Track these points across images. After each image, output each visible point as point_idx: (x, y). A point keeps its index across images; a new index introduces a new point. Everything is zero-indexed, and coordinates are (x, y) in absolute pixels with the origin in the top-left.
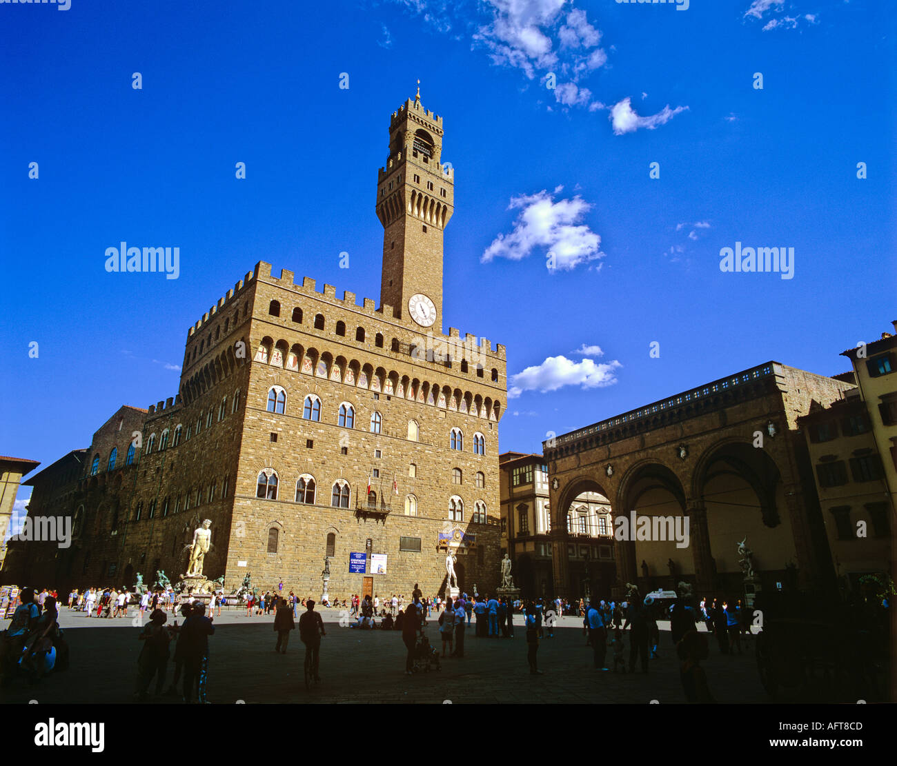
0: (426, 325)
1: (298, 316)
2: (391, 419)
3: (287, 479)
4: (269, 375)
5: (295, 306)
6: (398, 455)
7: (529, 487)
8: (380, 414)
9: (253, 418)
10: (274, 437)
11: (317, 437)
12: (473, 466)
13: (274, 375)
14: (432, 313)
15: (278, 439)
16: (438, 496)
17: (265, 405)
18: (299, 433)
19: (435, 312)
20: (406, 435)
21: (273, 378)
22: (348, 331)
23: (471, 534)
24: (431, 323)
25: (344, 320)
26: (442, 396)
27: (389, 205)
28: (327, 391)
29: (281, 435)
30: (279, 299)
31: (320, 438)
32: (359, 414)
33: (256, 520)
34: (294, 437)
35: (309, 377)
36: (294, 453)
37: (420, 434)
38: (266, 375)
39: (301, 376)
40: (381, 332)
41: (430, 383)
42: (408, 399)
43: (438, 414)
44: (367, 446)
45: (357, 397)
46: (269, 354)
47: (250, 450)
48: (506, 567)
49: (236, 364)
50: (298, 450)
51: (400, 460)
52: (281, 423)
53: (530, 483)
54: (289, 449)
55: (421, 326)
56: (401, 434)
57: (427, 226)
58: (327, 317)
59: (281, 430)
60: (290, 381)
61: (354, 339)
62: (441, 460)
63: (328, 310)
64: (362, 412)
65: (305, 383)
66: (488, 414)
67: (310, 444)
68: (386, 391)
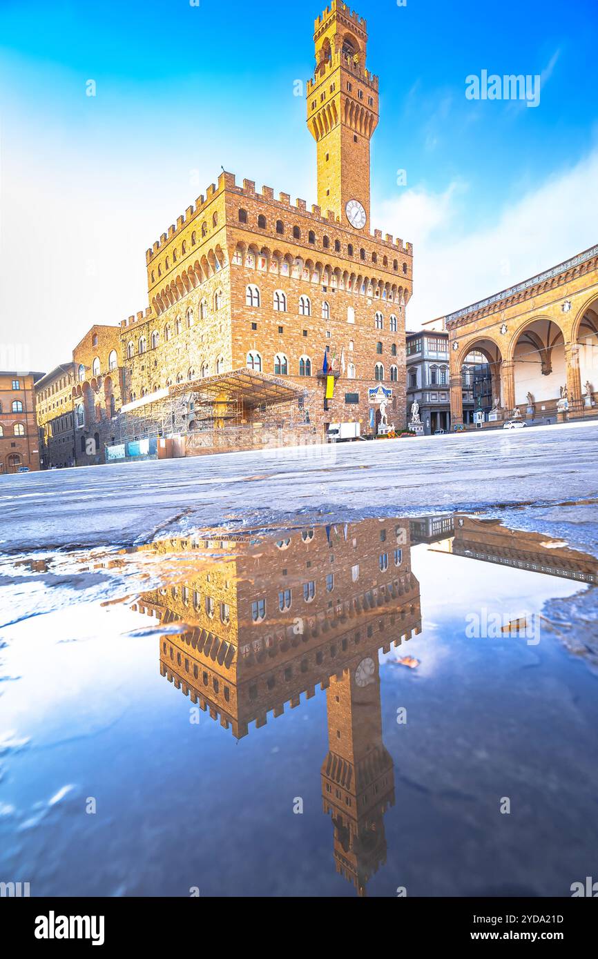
0: (359, 227)
1: (262, 222)
2: (335, 307)
3: (268, 358)
4: (245, 276)
5: (259, 213)
6: (342, 335)
7: (420, 354)
8: (328, 303)
9: (237, 311)
10: (254, 326)
11: (285, 324)
12: (390, 340)
13: (248, 275)
14: (363, 217)
15: (258, 327)
16: (368, 363)
17: (245, 301)
18: (272, 322)
19: (365, 216)
20: (347, 319)
21: (248, 278)
23: (389, 389)
24: (362, 225)
25: (298, 225)
26: (370, 286)
27: (322, 117)
28: (290, 287)
29: (260, 324)
30: (245, 207)
31: (287, 325)
32: (314, 304)
34: (269, 325)
35: (275, 276)
36: (271, 338)
37: (356, 317)
38: (242, 276)
39: (269, 275)
40: (327, 235)
41: (362, 276)
42: (347, 290)
43: (367, 301)
44: (321, 329)
45: (311, 290)
46: (243, 257)
47: (238, 337)
48: (415, 408)
49: (219, 264)
50: (273, 335)
51: (343, 338)
52: (258, 314)
53: (419, 352)
54: (266, 334)
55: (356, 228)
56: (343, 319)
57: (357, 135)
58: (285, 223)
59: (259, 320)
60: (261, 280)
61: (307, 242)
62: (369, 337)
63: (285, 216)
64: (316, 302)
65: (273, 280)
66: (400, 300)
67: (281, 329)
68: (331, 285)
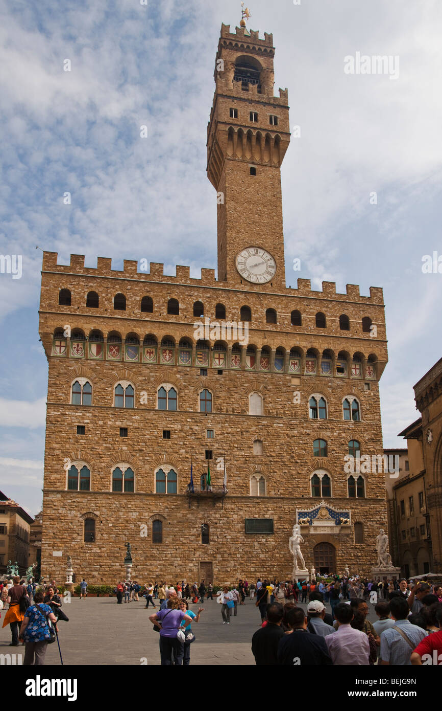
0: (261, 282)
1: (93, 300)
2: (224, 394)
3: (100, 470)
4: (70, 368)
5: (89, 291)
6: (237, 433)
8: (210, 391)
9: (55, 413)
10: (81, 429)
11: (131, 424)
12: (343, 435)
13: (74, 366)
14: (272, 267)
15: (86, 431)
16: (296, 472)
17: (68, 400)
18: (110, 423)
19: (273, 264)
20: (246, 410)
21: (75, 370)
22: (156, 305)
23: (344, 511)
24: (269, 278)
25: (151, 295)
26: (289, 360)
28: (141, 375)
29: (89, 426)
30: (69, 287)
31: (136, 425)
32: (183, 394)
33: (69, 512)
34: (104, 427)
35: (116, 364)
36: (106, 444)
37: (265, 406)
38: (66, 369)
39: (107, 364)
40: (200, 300)
41: (272, 347)
42: (246, 369)
43: (289, 381)
44: (195, 428)
45: (179, 376)
46: (67, 347)
47: (55, 445)
50: (110, 440)
51: (240, 438)
52: (87, 415)
54: (99, 439)
55: (255, 284)
56: (239, 410)
57: (255, 166)
58: (128, 295)
59: (88, 421)
60: (94, 370)
61: (166, 313)
62: (296, 432)
63: (131, 288)
64: (187, 391)
65: (113, 370)
67: (124, 431)
68: (215, 366)
